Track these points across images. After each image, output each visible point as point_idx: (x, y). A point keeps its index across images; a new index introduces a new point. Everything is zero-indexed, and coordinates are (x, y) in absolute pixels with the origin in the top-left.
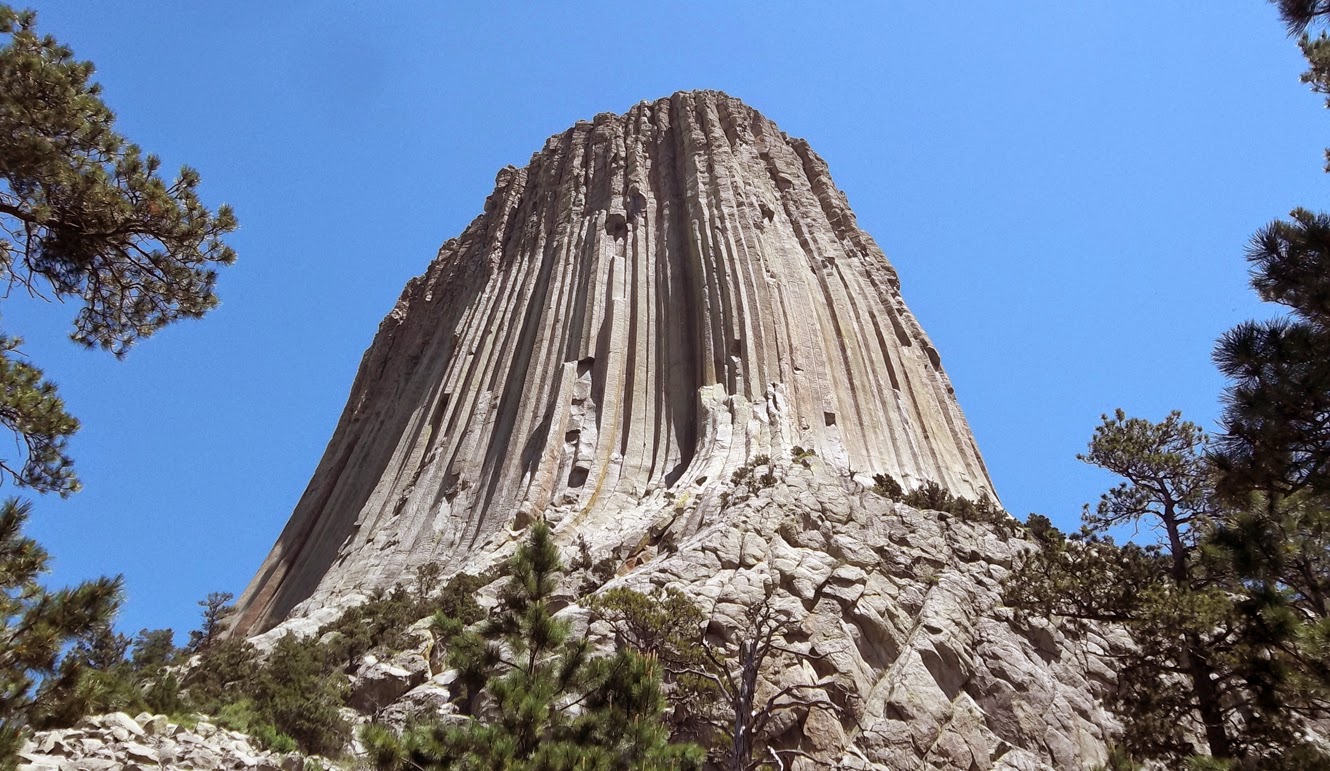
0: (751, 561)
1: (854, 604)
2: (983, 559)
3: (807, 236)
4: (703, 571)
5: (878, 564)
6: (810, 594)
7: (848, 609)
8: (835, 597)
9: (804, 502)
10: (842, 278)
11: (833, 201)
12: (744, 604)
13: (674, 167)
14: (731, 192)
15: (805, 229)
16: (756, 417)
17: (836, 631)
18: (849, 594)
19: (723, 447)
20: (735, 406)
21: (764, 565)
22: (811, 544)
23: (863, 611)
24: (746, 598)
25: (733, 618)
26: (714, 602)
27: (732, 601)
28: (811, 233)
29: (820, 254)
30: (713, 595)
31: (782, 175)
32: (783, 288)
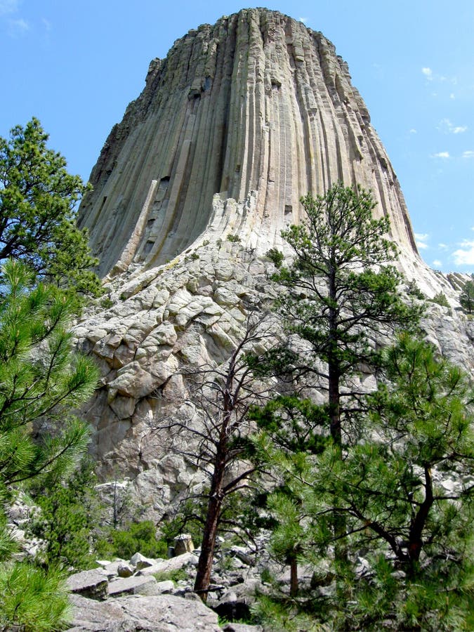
0: (156, 305)
1: (210, 327)
2: (308, 298)
3: (304, 96)
4: (132, 311)
5: (239, 303)
6: (183, 322)
7: (205, 330)
8: (201, 323)
9: (206, 270)
10: (322, 120)
11: (330, 70)
12: (142, 329)
13: (233, 57)
14: (255, 74)
15: (303, 92)
16: (237, 212)
17: (196, 341)
18: (208, 322)
19: (213, 230)
20: (227, 205)
21: (163, 308)
22: (204, 293)
23: (214, 330)
24: (144, 326)
25: (134, 337)
26: (127, 328)
27: (136, 328)
28: (306, 94)
29: (308, 107)
30: (128, 325)
31: (298, 57)
32: (272, 132)
